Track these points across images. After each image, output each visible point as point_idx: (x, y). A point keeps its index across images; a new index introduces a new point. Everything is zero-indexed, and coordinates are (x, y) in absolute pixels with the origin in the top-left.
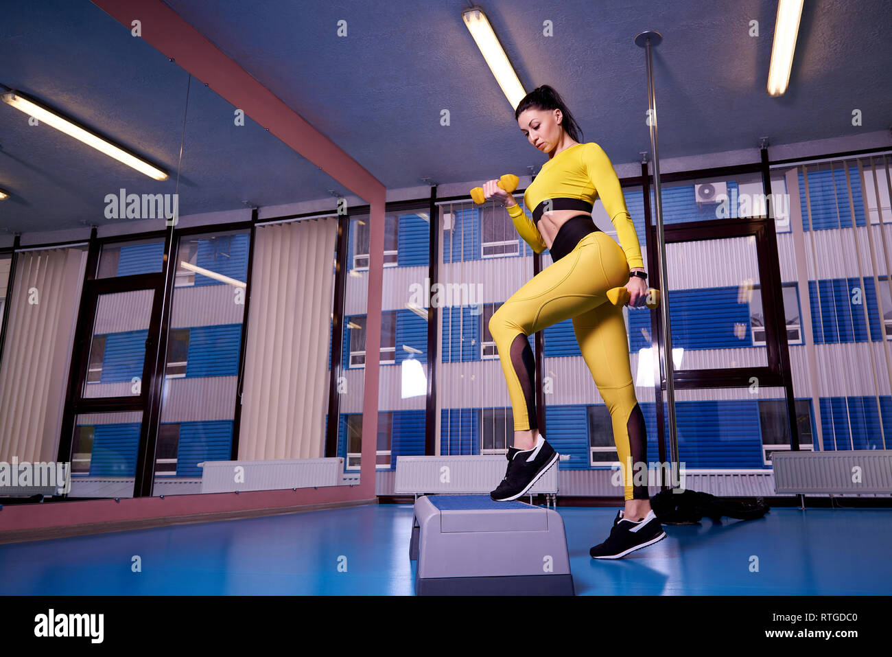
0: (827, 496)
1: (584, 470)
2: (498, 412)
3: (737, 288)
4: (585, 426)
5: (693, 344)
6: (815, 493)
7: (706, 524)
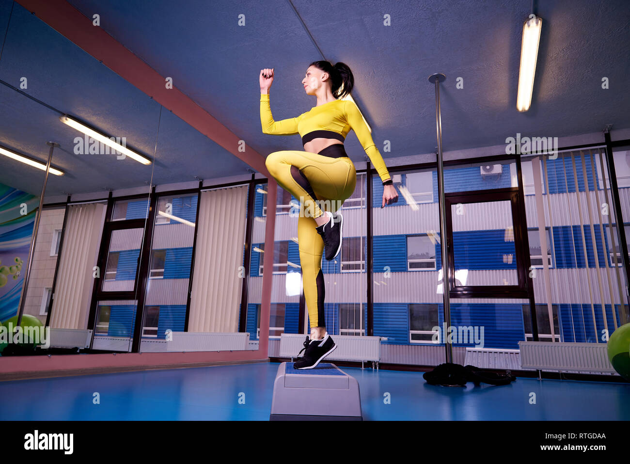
0: (557, 371)
1: (405, 345)
2: (351, 306)
3: (504, 231)
4: (407, 317)
5: (472, 266)
6: (548, 369)
7: (470, 386)
